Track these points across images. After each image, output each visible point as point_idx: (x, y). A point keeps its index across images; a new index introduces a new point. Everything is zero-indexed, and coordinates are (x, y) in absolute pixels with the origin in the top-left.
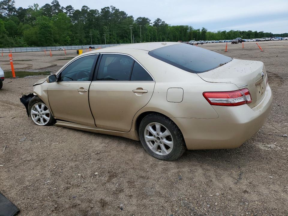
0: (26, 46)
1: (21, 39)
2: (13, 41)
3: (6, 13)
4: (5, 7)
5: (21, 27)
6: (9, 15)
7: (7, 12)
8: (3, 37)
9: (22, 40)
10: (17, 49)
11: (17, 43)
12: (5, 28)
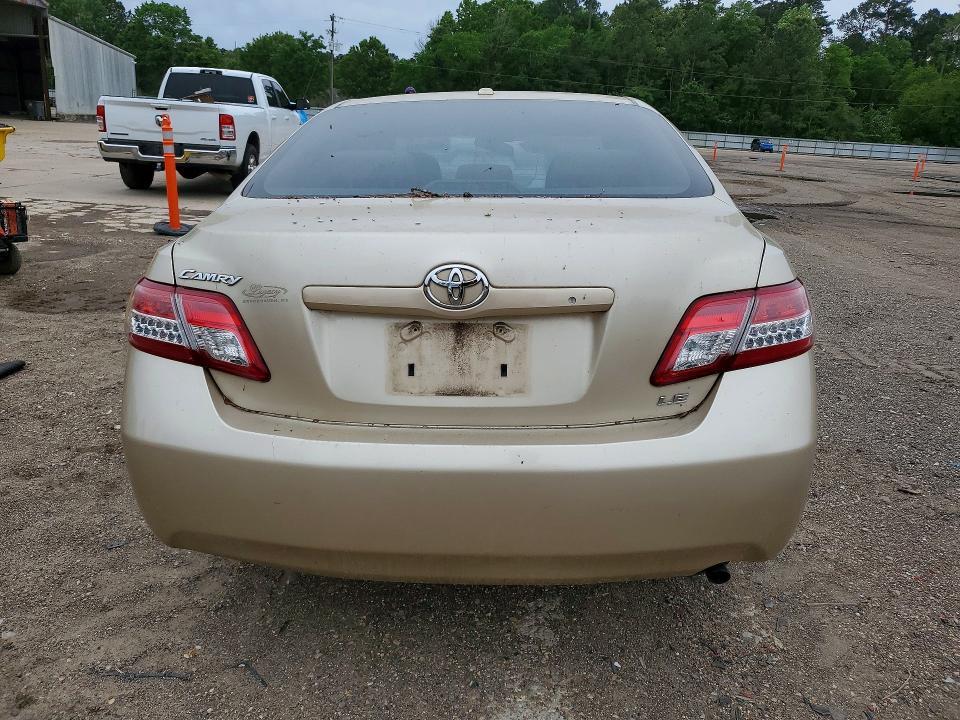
0: (891, 141)
1: (884, 114)
2: (857, 121)
3: (879, 31)
4: (883, 10)
5: (905, 75)
6: (884, 35)
7: (882, 26)
8: (833, 106)
9: (885, 118)
10: (858, 146)
11: (868, 128)
12: (852, 79)
